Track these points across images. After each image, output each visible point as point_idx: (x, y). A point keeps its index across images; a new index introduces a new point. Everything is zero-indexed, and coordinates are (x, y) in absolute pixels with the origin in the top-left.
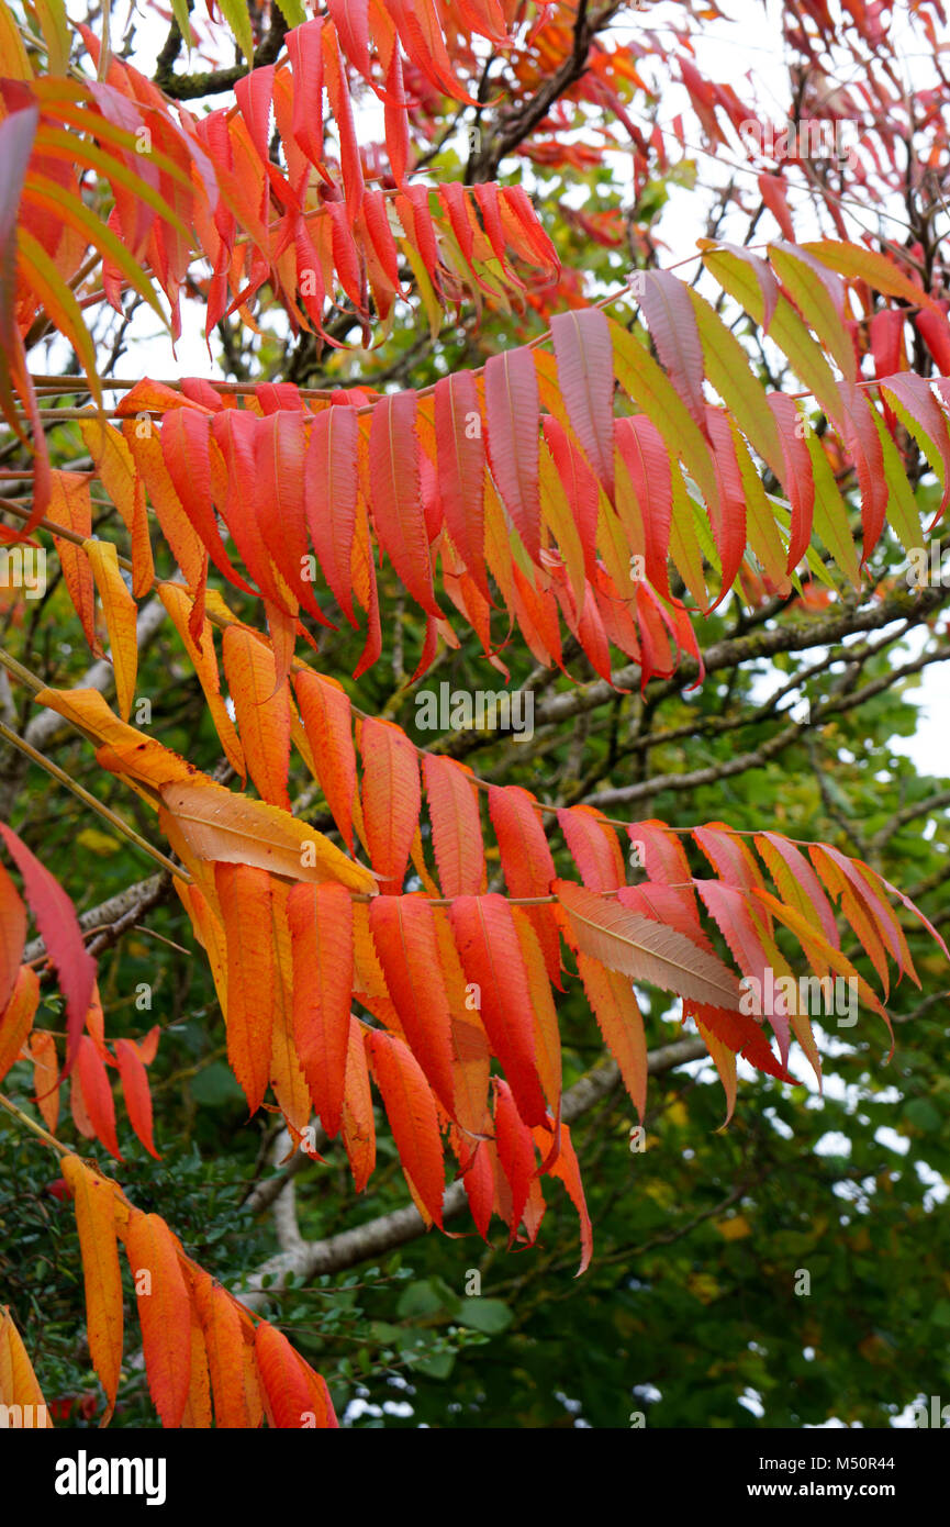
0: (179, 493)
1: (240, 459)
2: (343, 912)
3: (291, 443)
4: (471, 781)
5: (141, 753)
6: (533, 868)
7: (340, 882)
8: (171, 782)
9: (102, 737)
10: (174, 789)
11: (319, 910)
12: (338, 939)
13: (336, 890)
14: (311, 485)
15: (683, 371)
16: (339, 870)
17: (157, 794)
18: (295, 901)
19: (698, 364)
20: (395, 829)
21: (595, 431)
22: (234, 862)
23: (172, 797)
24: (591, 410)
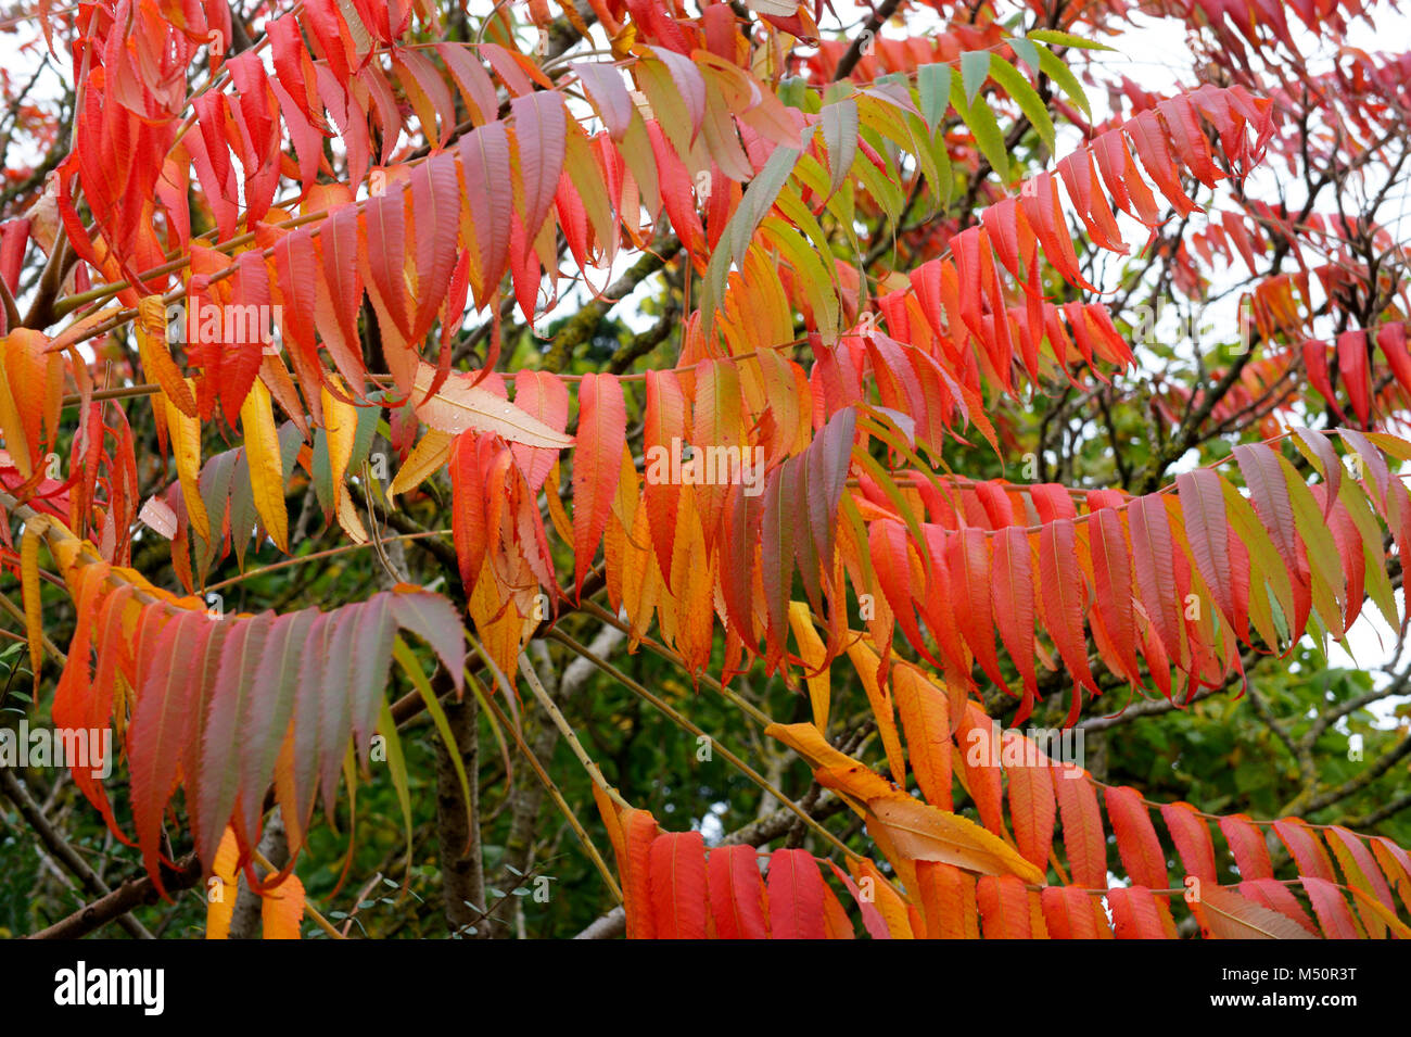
0: (882, 586)
1: (935, 565)
2: (1021, 901)
3: (977, 557)
4: (1091, 783)
5: (853, 775)
6: (1146, 854)
7: (1015, 875)
8: (878, 798)
9: (820, 761)
10: (882, 803)
11: (1002, 899)
12: (1019, 922)
13: (1014, 882)
14: (998, 592)
15: (1279, 529)
16: (1013, 865)
17: (865, 805)
18: (982, 892)
19: (1290, 523)
20: (1038, 827)
21: (1216, 572)
22: (932, 860)
23: (880, 809)
24: (1212, 556)
